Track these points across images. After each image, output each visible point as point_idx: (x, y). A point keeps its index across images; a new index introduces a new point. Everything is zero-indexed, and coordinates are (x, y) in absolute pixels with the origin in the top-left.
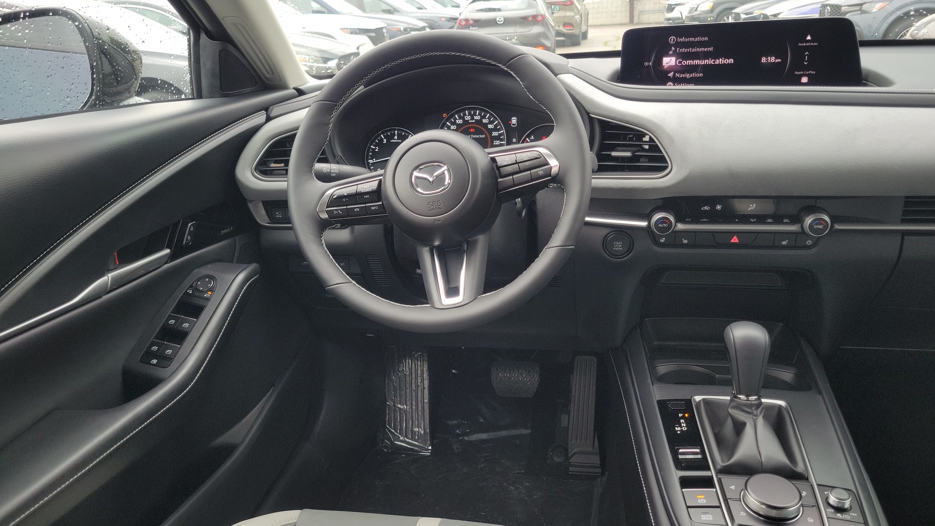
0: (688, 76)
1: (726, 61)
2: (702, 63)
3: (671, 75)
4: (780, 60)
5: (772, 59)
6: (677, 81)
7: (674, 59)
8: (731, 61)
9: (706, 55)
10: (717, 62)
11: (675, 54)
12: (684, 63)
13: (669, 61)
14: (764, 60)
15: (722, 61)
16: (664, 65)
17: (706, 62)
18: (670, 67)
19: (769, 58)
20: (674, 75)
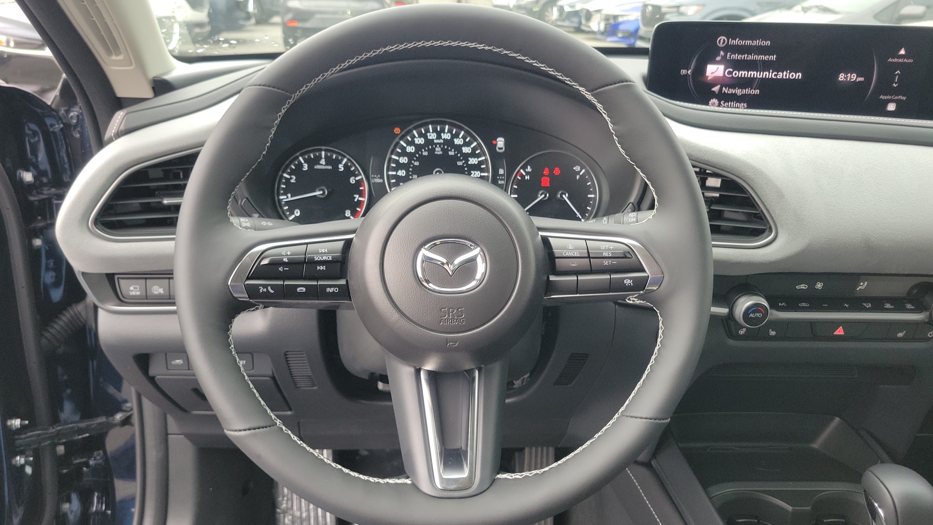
0: (739, 92)
1: (792, 76)
2: (760, 75)
3: (716, 89)
4: (862, 79)
5: (853, 77)
6: (724, 98)
7: (721, 67)
8: (799, 75)
9: (766, 66)
10: (780, 75)
11: (724, 61)
12: (736, 74)
13: (715, 70)
14: (842, 77)
15: (786, 75)
16: (707, 75)
17: (766, 74)
18: (716, 78)
19: (849, 75)
20: (721, 89)
